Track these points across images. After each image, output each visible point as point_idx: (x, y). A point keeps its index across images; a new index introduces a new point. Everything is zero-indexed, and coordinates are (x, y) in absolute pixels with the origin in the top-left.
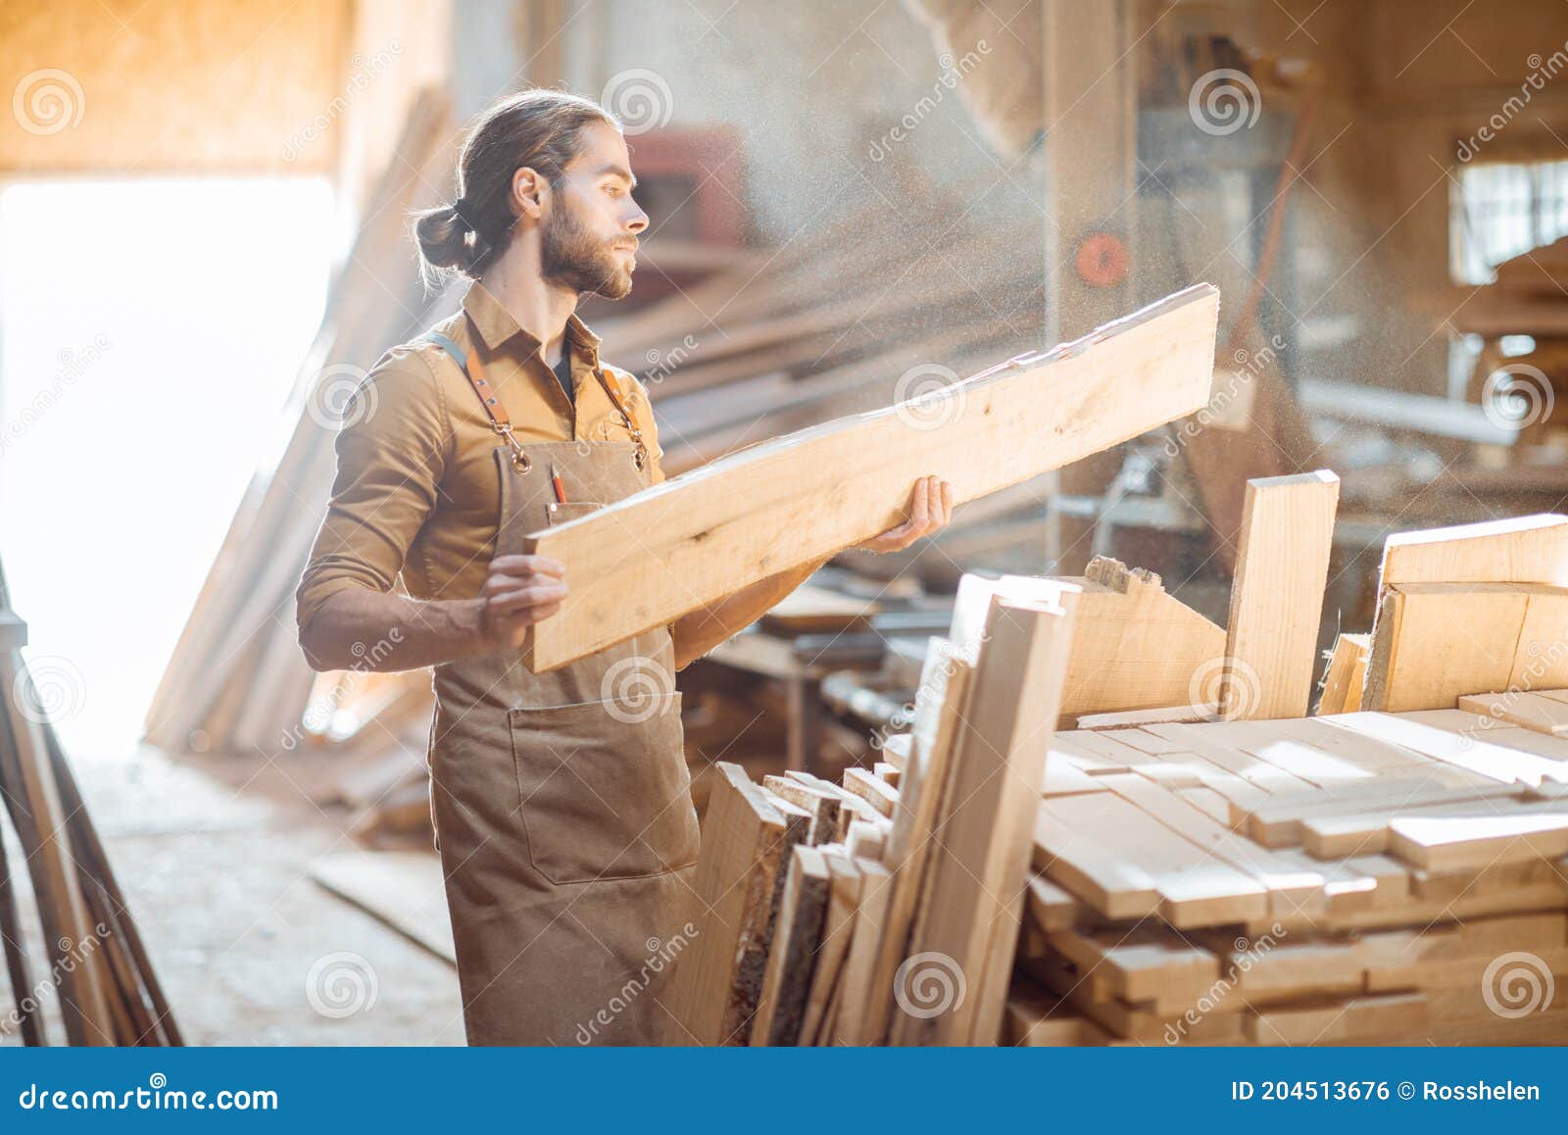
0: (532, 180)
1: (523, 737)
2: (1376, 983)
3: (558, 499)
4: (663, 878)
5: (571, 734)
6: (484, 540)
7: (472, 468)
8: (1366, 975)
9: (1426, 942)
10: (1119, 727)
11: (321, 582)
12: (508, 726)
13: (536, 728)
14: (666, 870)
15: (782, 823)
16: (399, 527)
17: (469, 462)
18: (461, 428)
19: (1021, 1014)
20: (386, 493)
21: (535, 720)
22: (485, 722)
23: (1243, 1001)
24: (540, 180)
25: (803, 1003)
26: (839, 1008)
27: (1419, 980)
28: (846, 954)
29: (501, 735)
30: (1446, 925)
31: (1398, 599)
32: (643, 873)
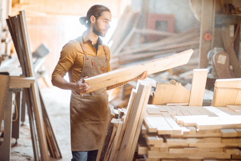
0: (93, 18)
1: (83, 100)
2: (190, 146)
3: (92, 65)
4: (102, 122)
5: (90, 100)
6: (80, 70)
7: (79, 60)
8: (189, 144)
9: (198, 140)
10: (173, 105)
11: (55, 74)
12: (81, 98)
13: (85, 98)
14: (103, 121)
15: (114, 115)
16: (67, 67)
17: (79, 59)
18: (78, 53)
19: (139, 146)
20: (66, 62)
21: (85, 97)
22: (78, 97)
23: (168, 146)
24: (94, 18)
25: (109, 141)
26: (114, 142)
27: (197, 146)
28: (115, 135)
29: (80, 99)
30: (202, 138)
31: (217, 89)
32: (99, 121)
